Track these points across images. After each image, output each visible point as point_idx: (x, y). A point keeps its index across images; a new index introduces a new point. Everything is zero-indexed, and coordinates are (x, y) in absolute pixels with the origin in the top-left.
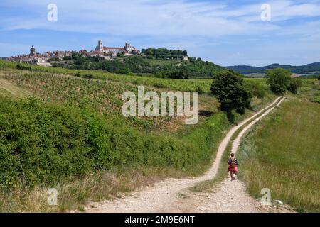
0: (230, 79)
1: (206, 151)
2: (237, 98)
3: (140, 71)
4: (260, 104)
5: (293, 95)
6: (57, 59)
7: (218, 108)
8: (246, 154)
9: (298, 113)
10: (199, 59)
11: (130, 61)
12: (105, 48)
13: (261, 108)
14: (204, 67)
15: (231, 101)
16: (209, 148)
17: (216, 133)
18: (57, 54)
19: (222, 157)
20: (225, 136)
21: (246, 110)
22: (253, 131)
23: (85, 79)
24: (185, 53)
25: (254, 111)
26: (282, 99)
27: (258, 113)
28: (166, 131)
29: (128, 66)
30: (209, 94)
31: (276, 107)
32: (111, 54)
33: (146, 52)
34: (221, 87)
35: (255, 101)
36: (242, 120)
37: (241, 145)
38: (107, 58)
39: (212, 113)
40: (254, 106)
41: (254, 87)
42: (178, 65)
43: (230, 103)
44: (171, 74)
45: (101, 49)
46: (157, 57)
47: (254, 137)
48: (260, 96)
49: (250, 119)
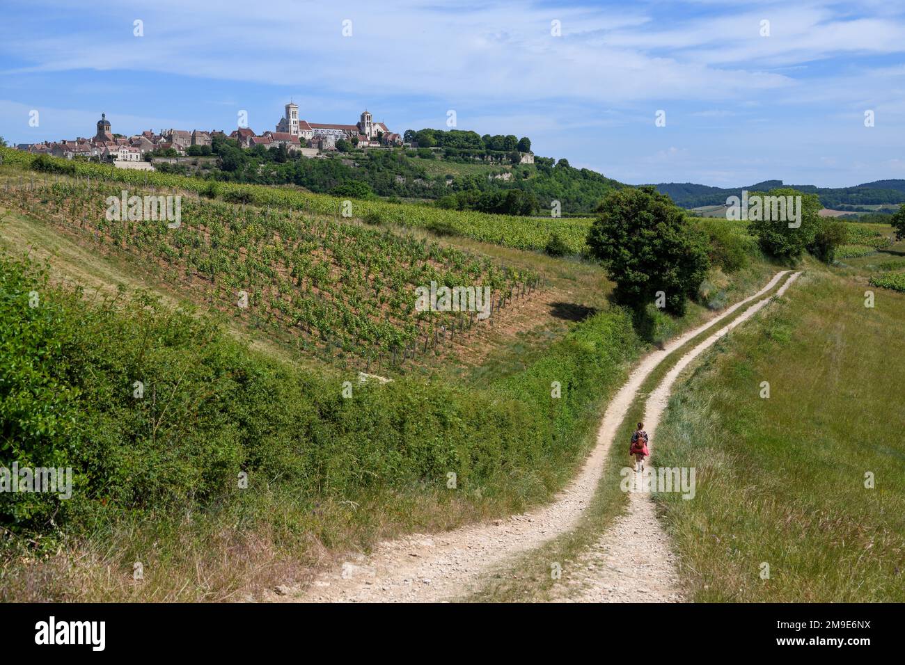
0: (644, 213)
1: (565, 424)
2: (663, 270)
3: (398, 191)
4: (728, 289)
5: (822, 266)
6: (170, 153)
7: (610, 298)
8: (686, 437)
9: (836, 317)
10: (564, 163)
11: (371, 162)
12: (303, 125)
13: (731, 302)
14: (576, 185)
15: (646, 277)
16: (576, 416)
17: (599, 370)
18: (169, 138)
19: (614, 442)
20: (625, 379)
21: (689, 305)
22: (707, 366)
23: (229, 206)
24: (524, 146)
25: (710, 308)
26: (793, 277)
27: (723, 315)
28: (453, 359)
29: (367, 176)
30: (585, 257)
31: (775, 299)
32: (319, 142)
33: (418, 139)
34: (617, 237)
35: (715, 280)
36: (676, 333)
37: (671, 406)
38: (309, 153)
39: (592, 311)
40: (712, 295)
41: (713, 238)
42: (506, 177)
43: (641, 284)
44: (483, 200)
45: (293, 128)
46: (448, 153)
47: (709, 385)
48: (730, 267)
49: (700, 330)
